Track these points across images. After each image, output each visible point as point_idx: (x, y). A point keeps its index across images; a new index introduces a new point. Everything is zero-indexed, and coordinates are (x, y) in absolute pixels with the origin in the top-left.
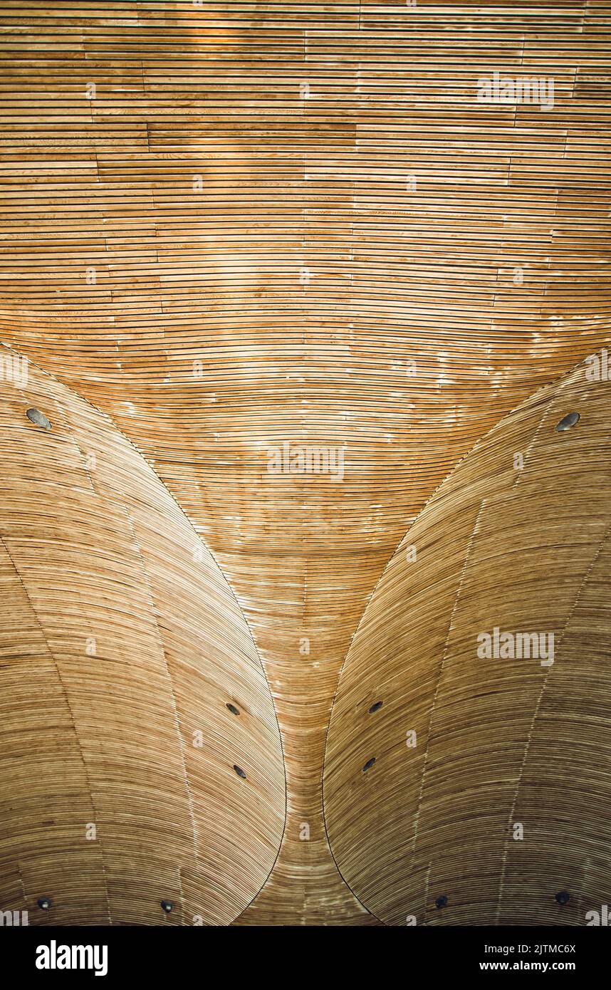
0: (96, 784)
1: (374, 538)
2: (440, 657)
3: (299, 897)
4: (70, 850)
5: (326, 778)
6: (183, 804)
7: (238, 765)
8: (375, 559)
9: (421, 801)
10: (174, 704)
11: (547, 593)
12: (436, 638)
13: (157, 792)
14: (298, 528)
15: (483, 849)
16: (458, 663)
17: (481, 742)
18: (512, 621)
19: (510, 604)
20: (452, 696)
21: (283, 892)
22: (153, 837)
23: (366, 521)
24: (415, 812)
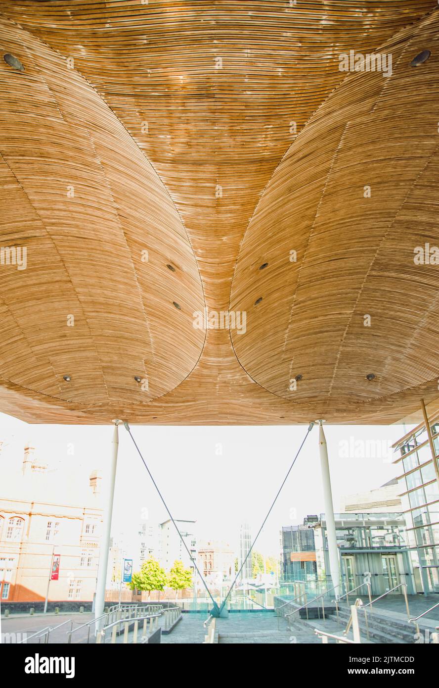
0: (89, 314)
1: (266, 151)
2: (308, 235)
3: (214, 374)
4: (78, 351)
5: (231, 309)
6: (143, 324)
7: (175, 301)
8: (266, 166)
9: (290, 323)
10: (133, 265)
11: (386, 192)
12: (306, 222)
13: (126, 318)
14: (212, 144)
15: (326, 350)
16: (320, 239)
17: (331, 289)
18: (359, 211)
19: (359, 200)
20: (314, 260)
21: (205, 372)
22: (127, 343)
23: (260, 137)
24: (286, 329)
